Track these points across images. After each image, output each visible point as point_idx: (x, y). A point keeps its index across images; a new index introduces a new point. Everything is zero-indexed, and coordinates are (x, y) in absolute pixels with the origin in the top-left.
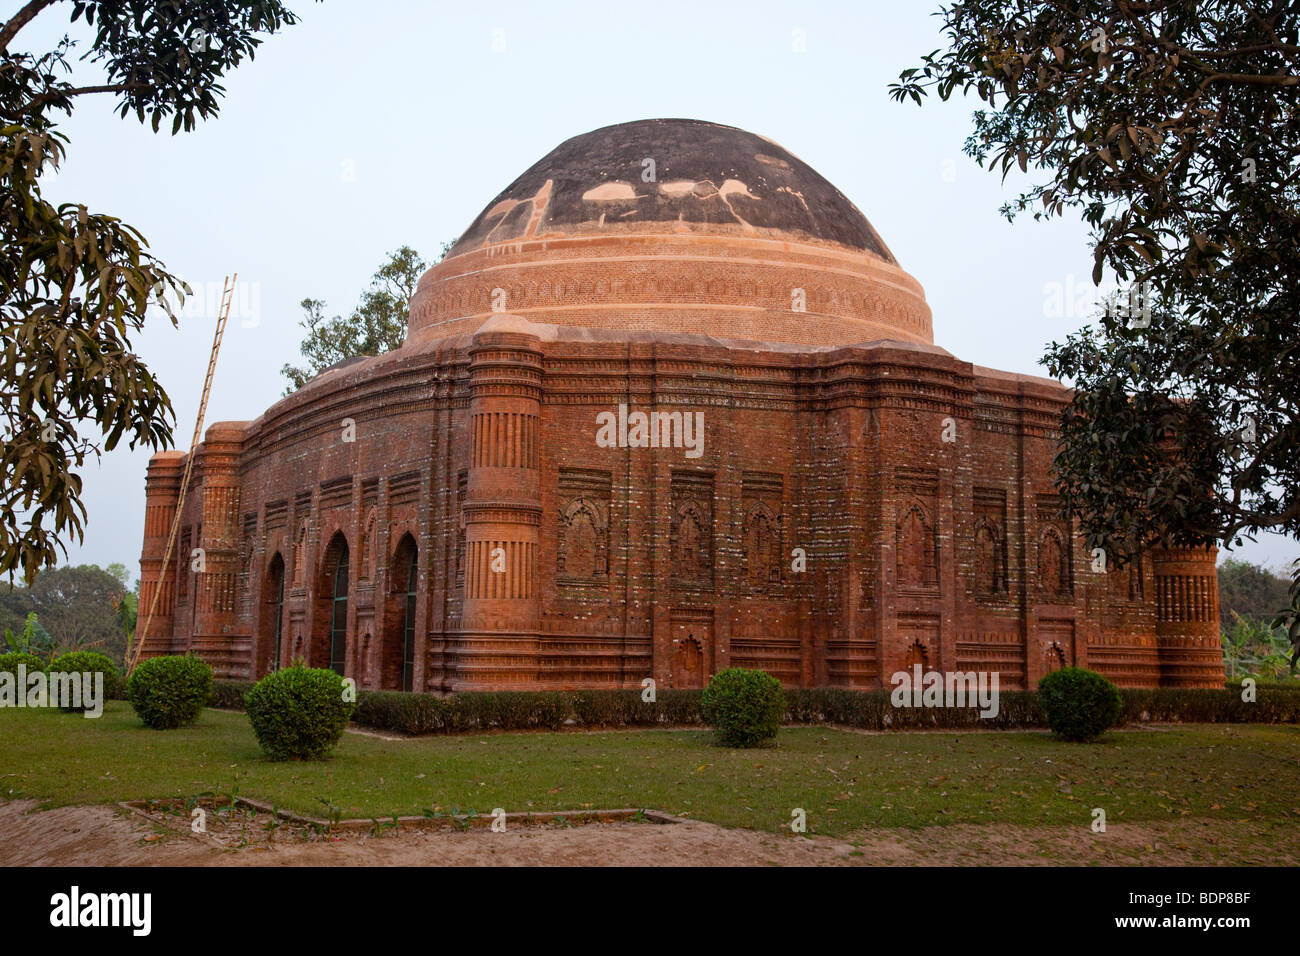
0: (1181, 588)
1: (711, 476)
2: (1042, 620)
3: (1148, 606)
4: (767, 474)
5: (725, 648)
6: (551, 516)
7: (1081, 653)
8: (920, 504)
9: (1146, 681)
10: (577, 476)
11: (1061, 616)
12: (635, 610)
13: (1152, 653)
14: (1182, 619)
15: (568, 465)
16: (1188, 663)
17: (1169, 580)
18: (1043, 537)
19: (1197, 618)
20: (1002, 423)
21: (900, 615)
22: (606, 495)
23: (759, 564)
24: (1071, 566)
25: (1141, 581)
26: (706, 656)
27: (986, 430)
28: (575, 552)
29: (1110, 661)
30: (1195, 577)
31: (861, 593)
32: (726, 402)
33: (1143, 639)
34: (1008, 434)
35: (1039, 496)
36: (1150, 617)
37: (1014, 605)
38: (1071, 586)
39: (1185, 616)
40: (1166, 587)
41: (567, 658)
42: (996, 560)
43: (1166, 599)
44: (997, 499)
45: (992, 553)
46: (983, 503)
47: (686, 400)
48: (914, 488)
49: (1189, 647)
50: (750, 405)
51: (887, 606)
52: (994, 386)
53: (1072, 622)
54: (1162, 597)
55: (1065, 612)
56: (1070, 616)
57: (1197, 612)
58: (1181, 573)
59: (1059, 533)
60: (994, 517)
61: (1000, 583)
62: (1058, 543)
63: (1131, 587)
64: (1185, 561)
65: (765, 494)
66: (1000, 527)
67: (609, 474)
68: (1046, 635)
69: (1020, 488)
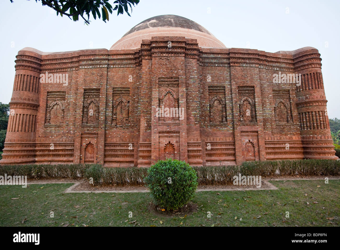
0: (309, 117)
1: (99, 90)
2: (242, 132)
3: (296, 125)
4: (124, 88)
5: (102, 146)
6: (43, 106)
7: (262, 143)
8: (171, 90)
9: (297, 153)
10: (55, 94)
11: (251, 130)
12: (71, 134)
13: (298, 142)
14: (310, 129)
15: (51, 90)
16: (315, 146)
17: (304, 114)
18: (242, 101)
19: (318, 128)
20: (222, 63)
21: (159, 133)
22: (64, 99)
23: (121, 118)
24: (255, 111)
25: (292, 116)
26: (95, 149)
27: (215, 66)
28: (54, 117)
29: (277, 146)
30: (315, 112)
31: (146, 125)
32: (106, 66)
33: (294, 137)
34: (225, 67)
35: (239, 87)
36: (297, 129)
37: (230, 126)
38: (256, 119)
39: (312, 127)
40: (303, 117)
41: (46, 150)
42: (222, 111)
43: (303, 121)
44: (222, 90)
45: (221, 109)
46: (215, 91)
47: (91, 67)
48: (168, 85)
49: (314, 139)
50: (117, 66)
51: (154, 129)
52: (218, 51)
53: (257, 132)
54: (302, 121)
55: (253, 128)
56: (256, 130)
57: (317, 126)
58: (309, 111)
59: (250, 100)
60: (221, 96)
61: (224, 119)
62: (250, 103)
63: (287, 118)
64: (310, 106)
65: (123, 95)
66: (223, 99)
67: (65, 92)
68: (246, 137)
69: (231, 85)
